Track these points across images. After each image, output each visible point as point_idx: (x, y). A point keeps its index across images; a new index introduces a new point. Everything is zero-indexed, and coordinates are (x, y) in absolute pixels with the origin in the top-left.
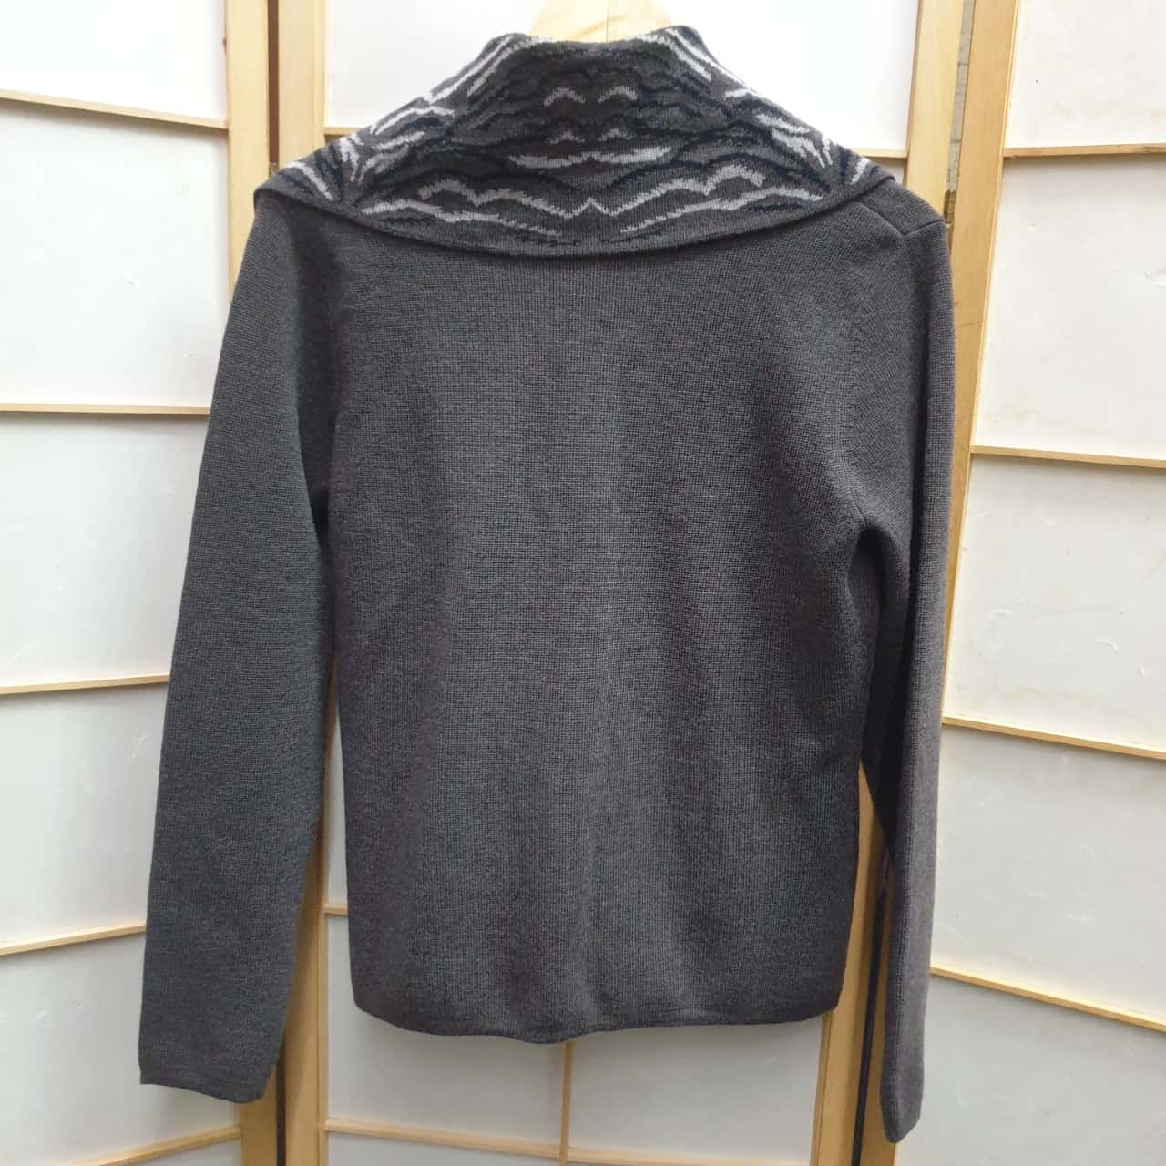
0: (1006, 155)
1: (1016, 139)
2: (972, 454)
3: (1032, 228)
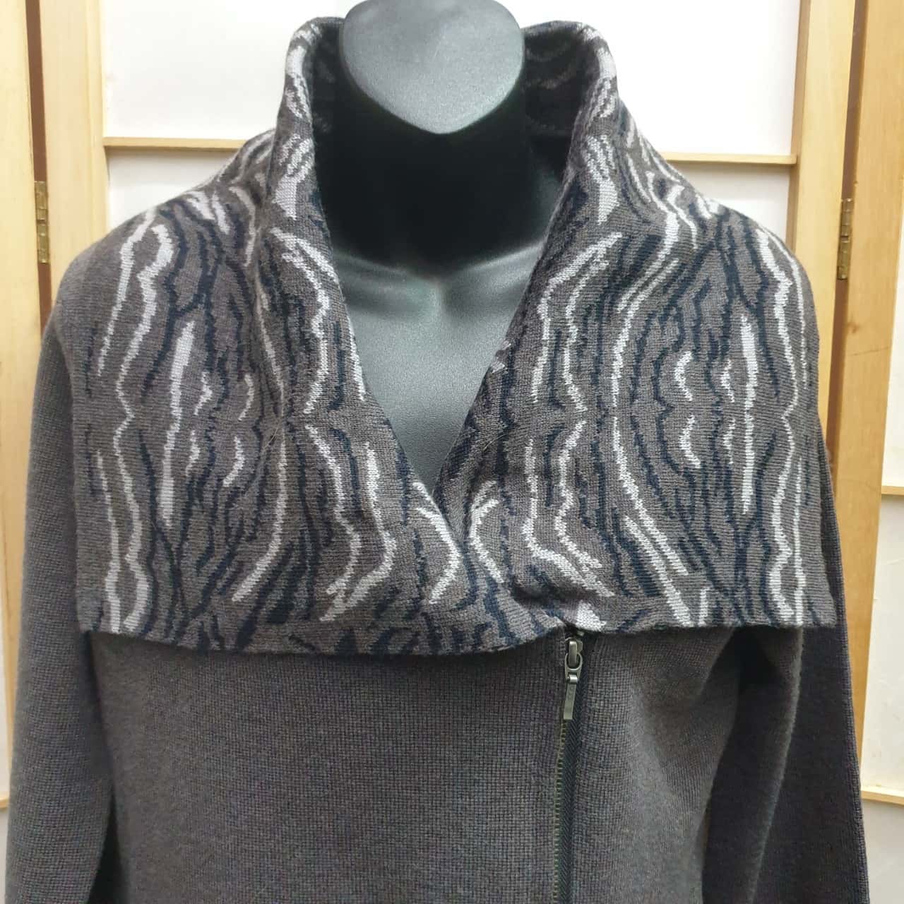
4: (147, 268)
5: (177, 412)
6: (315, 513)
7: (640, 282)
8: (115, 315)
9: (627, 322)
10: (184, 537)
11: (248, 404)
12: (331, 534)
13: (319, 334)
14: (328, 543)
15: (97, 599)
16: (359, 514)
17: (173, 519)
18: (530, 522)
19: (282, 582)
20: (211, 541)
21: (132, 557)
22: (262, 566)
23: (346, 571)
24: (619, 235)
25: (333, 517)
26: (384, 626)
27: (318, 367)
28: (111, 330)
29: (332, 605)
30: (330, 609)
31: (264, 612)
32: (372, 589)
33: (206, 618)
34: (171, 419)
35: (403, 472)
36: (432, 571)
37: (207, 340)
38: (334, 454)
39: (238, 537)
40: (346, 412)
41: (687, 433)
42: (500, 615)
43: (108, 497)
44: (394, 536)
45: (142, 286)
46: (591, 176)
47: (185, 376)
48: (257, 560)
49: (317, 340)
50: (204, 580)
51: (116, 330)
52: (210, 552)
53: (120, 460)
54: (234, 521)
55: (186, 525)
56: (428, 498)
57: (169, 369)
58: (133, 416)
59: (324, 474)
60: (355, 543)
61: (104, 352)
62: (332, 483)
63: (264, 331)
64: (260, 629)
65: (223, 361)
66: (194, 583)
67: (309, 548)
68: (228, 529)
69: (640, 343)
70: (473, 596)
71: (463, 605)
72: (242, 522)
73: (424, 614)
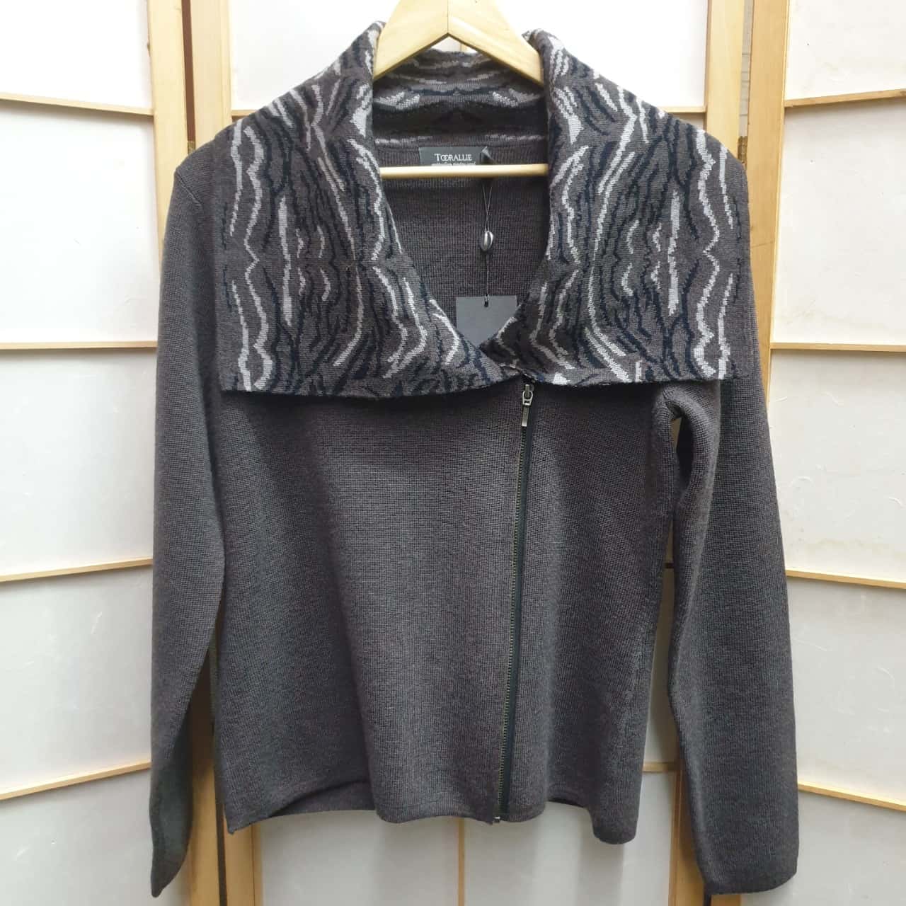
0: (786, 106)
1: (794, 92)
2: (772, 350)
3: (810, 163)
4: (251, 165)
5: (287, 257)
6: (381, 317)
7: (609, 172)
8: (237, 198)
9: (606, 201)
10: (300, 331)
11: (323, 248)
12: (390, 328)
13: (379, 213)
14: (388, 333)
15: (232, 371)
16: (406, 318)
17: (292, 321)
18: (535, 332)
19: (363, 355)
20: (318, 333)
21: (259, 346)
22: (351, 345)
23: (398, 349)
24: (587, 147)
25: (391, 319)
26: (421, 378)
27: (379, 233)
28: (236, 207)
29: (391, 368)
30: (390, 370)
31: (352, 372)
32: (414, 358)
33: (316, 377)
34: (284, 262)
35: (424, 295)
36: (445, 347)
37: (294, 207)
38: (390, 283)
39: (336, 330)
40: (395, 260)
41: (626, 275)
42: (483, 370)
43: (240, 310)
44: (426, 328)
45: (251, 179)
46: (562, 115)
47: (287, 234)
48: (349, 342)
49: (378, 217)
50: (315, 355)
51: (240, 207)
52: (317, 339)
53: (251, 287)
54: (333, 321)
55: (301, 324)
56: (439, 308)
57: (278, 231)
58: (258, 260)
59: (386, 296)
60: (404, 333)
61: (233, 221)
62: (391, 300)
63: (340, 204)
64: (349, 382)
65: (304, 219)
66: (307, 356)
67: (378, 336)
68: (329, 326)
69: (613, 214)
70: (467, 361)
71: (463, 364)
72: (338, 321)
73: (443, 371)
